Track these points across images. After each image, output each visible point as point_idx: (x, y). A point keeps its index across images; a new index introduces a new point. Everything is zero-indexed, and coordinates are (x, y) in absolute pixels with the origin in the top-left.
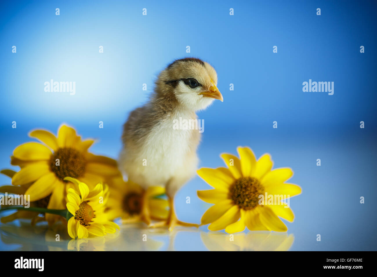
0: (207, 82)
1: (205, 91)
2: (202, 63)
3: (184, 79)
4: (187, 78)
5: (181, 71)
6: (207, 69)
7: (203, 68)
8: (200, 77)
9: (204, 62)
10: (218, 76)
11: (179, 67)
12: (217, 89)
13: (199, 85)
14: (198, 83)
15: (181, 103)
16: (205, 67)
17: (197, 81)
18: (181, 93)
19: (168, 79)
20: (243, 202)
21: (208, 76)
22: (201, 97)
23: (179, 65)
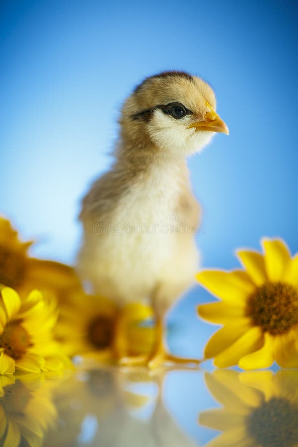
0: (200, 106)
1: (198, 120)
2: (189, 77)
3: (161, 106)
4: (166, 104)
5: (156, 93)
6: (198, 87)
7: (192, 85)
8: (188, 99)
9: (192, 76)
10: (216, 96)
11: (153, 87)
12: (217, 117)
13: (188, 112)
14: (186, 109)
15: (161, 147)
16: (194, 83)
17: (185, 107)
18: (159, 129)
19: (136, 109)
20: (268, 321)
21: (200, 97)
22: (192, 132)
23: (153, 84)
